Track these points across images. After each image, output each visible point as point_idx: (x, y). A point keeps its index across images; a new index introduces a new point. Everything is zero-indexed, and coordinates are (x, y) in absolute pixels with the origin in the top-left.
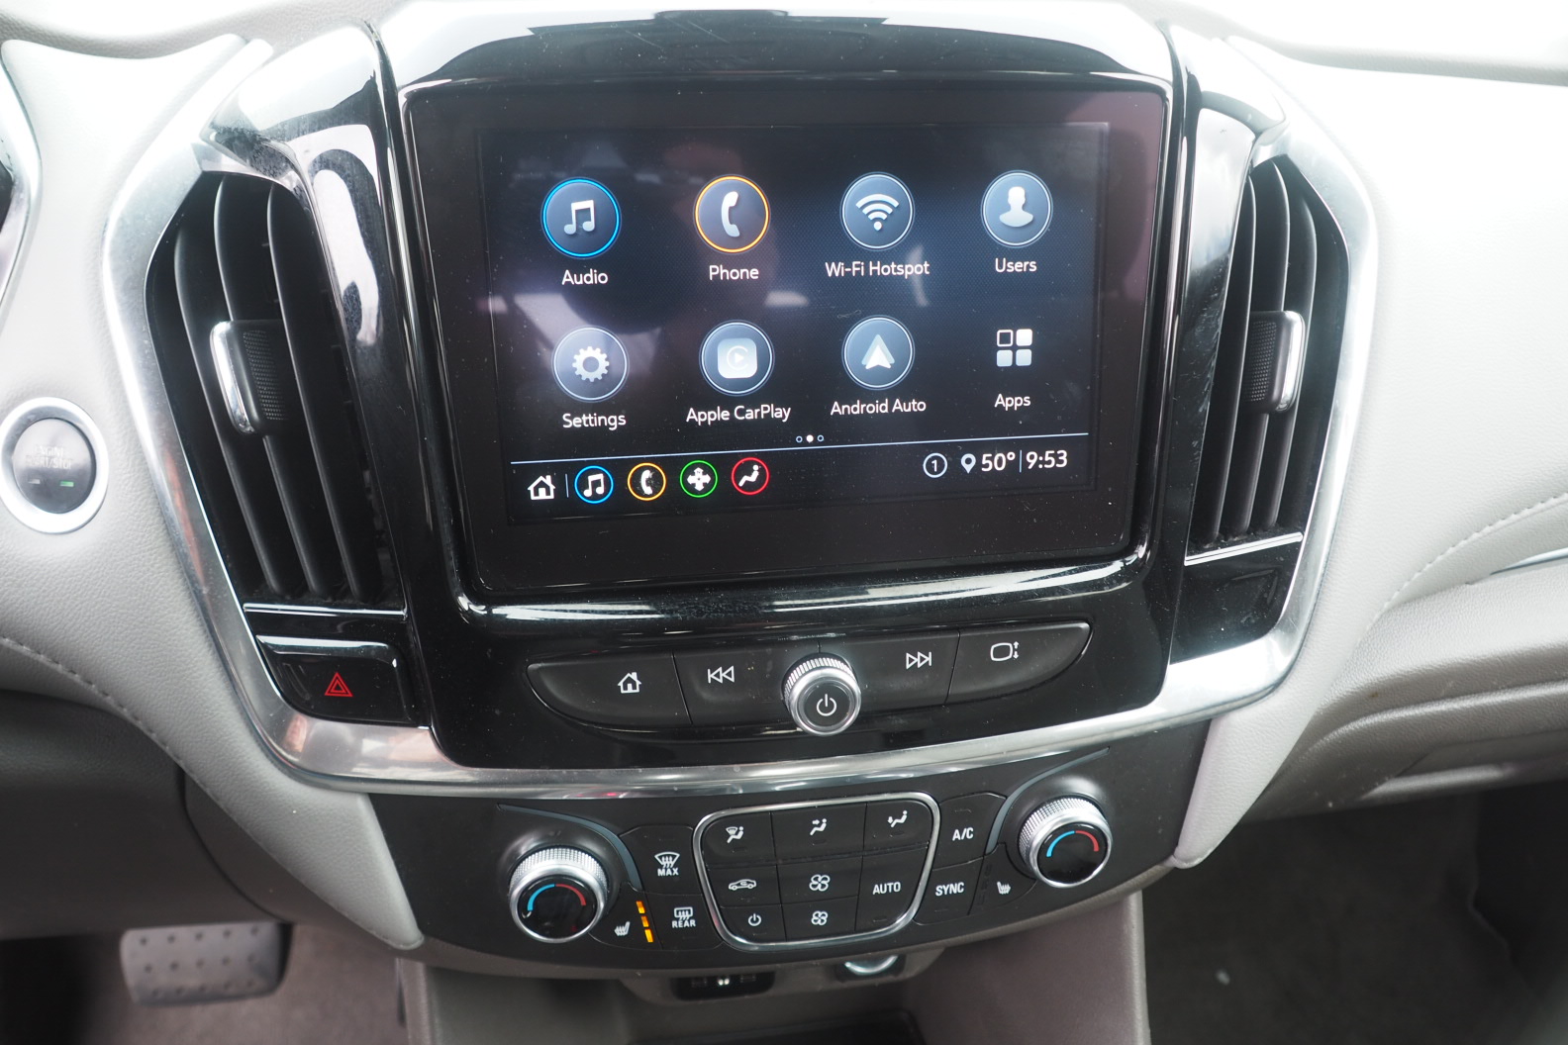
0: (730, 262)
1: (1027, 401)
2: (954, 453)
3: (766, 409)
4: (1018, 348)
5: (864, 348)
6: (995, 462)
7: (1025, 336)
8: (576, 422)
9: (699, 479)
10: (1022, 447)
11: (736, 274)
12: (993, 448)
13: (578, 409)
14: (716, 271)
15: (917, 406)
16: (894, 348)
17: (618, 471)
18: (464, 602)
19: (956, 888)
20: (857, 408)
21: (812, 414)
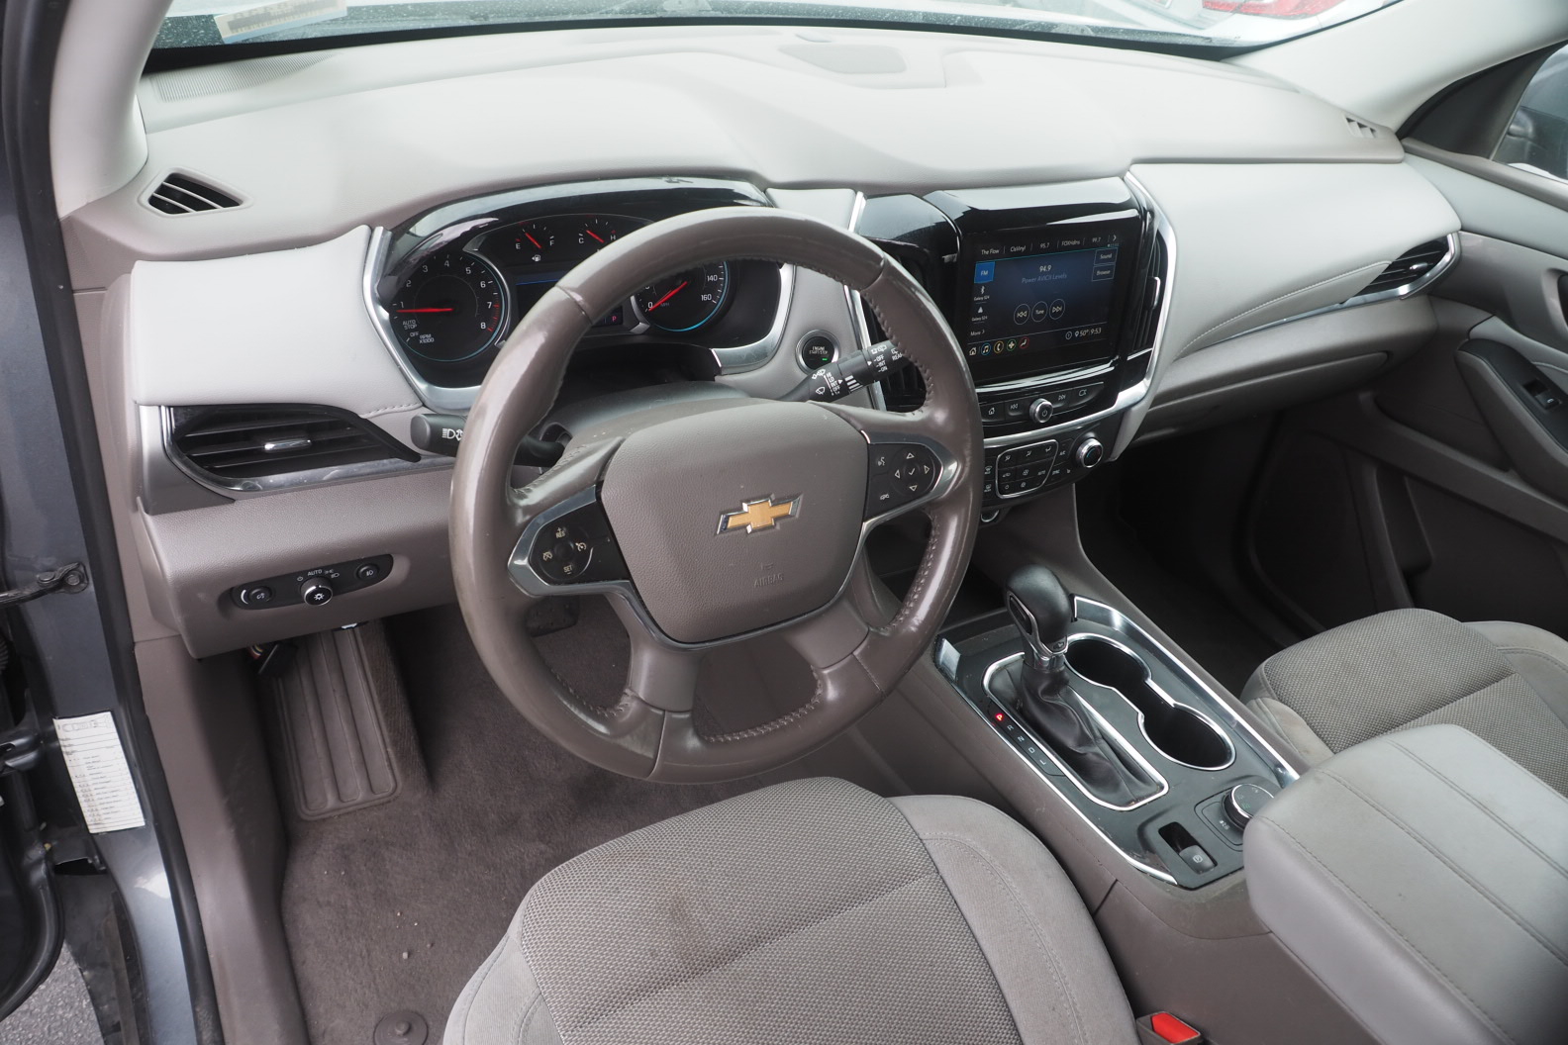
2: (1073, 332)
6: (1084, 334)
9: (1011, 345)
10: (1090, 328)
12: (1083, 329)
17: (992, 345)
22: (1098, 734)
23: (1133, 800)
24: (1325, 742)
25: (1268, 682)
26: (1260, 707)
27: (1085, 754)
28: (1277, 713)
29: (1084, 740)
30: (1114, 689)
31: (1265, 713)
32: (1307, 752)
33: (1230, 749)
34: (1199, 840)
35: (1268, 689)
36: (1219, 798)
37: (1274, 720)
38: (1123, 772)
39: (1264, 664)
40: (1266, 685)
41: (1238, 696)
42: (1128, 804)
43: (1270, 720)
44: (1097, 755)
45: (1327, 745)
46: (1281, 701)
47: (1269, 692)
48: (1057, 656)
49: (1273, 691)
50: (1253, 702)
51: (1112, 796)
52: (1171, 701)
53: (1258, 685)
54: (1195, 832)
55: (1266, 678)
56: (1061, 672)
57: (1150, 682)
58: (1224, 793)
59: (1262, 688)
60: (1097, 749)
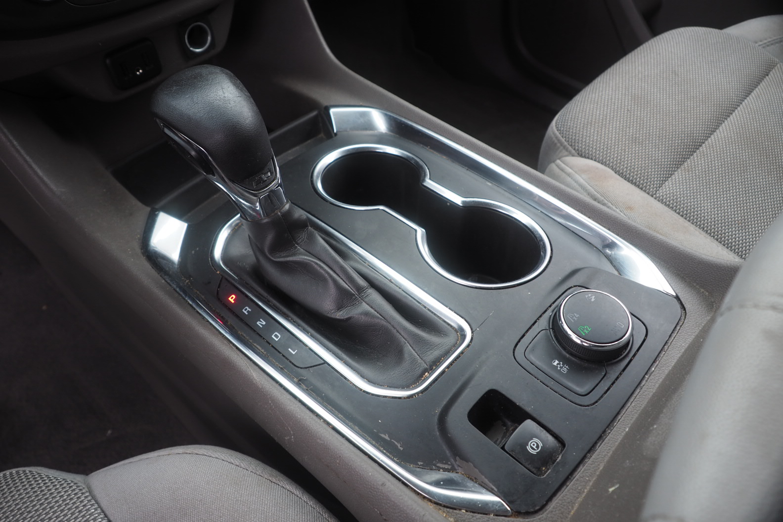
22: (362, 282)
23: (425, 371)
24: (638, 186)
25: (563, 140)
26: (562, 170)
27: (349, 319)
28: (582, 171)
29: (345, 298)
30: (381, 207)
31: (569, 175)
32: (630, 208)
33: (542, 240)
34: (529, 409)
35: (565, 147)
36: (543, 323)
37: (581, 181)
38: (405, 329)
39: (554, 123)
40: (562, 144)
41: (535, 167)
42: (419, 379)
43: (576, 182)
44: (367, 314)
45: (642, 189)
46: (581, 156)
47: (567, 150)
48: (272, 191)
49: (570, 148)
50: (553, 166)
51: (396, 373)
52: (457, 199)
53: (554, 147)
54: (520, 397)
55: (559, 136)
56: (289, 212)
57: (430, 183)
58: (549, 313)
59: (559, 148)
60: (365, 307)
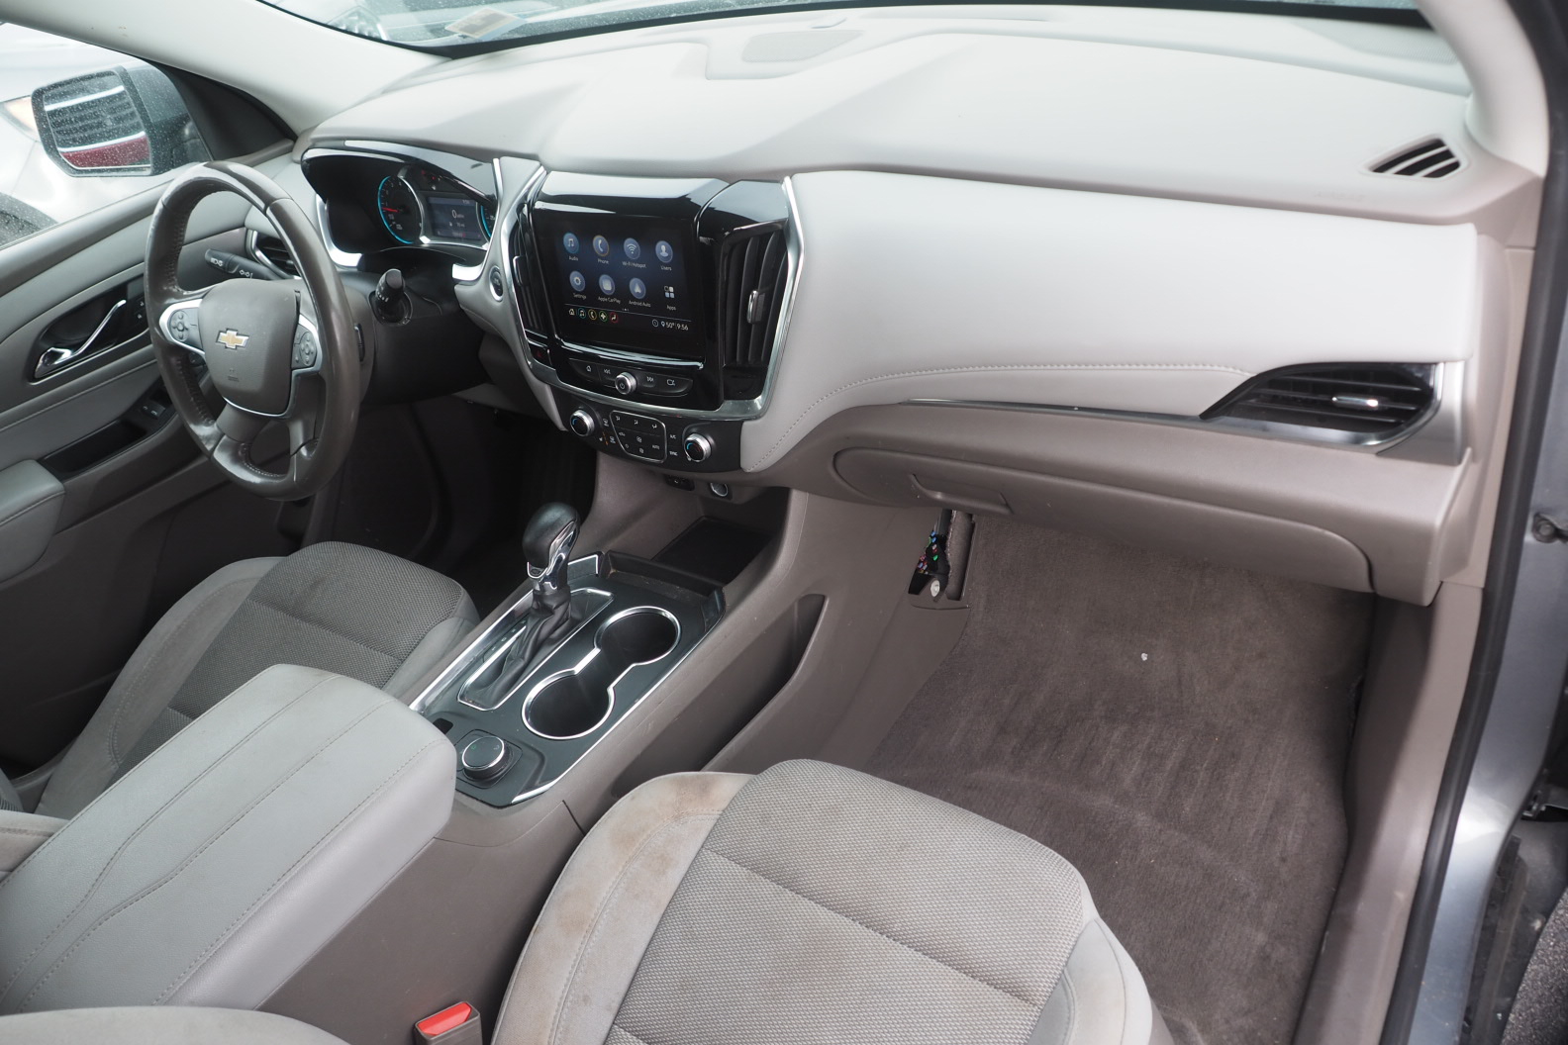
0: (602, 258)
1: (675, 308)
2: (660, 320)
3: (615, 300)
4: (670, 292)
5: (634, 287)
6: (670, 325)
7: (671, 289)
8: (576, 296)
9: (603, 316)
10: (678, 322)
11: (604, 262)
12: (670, 321)
13: (577, 293)
14: (599, 260)
15: (648, 305)
16: (641, 288)
17: (586, 310)
18: (556, 336)
19: (675, 454)
20: (635, 303)
21: (625, 304)
